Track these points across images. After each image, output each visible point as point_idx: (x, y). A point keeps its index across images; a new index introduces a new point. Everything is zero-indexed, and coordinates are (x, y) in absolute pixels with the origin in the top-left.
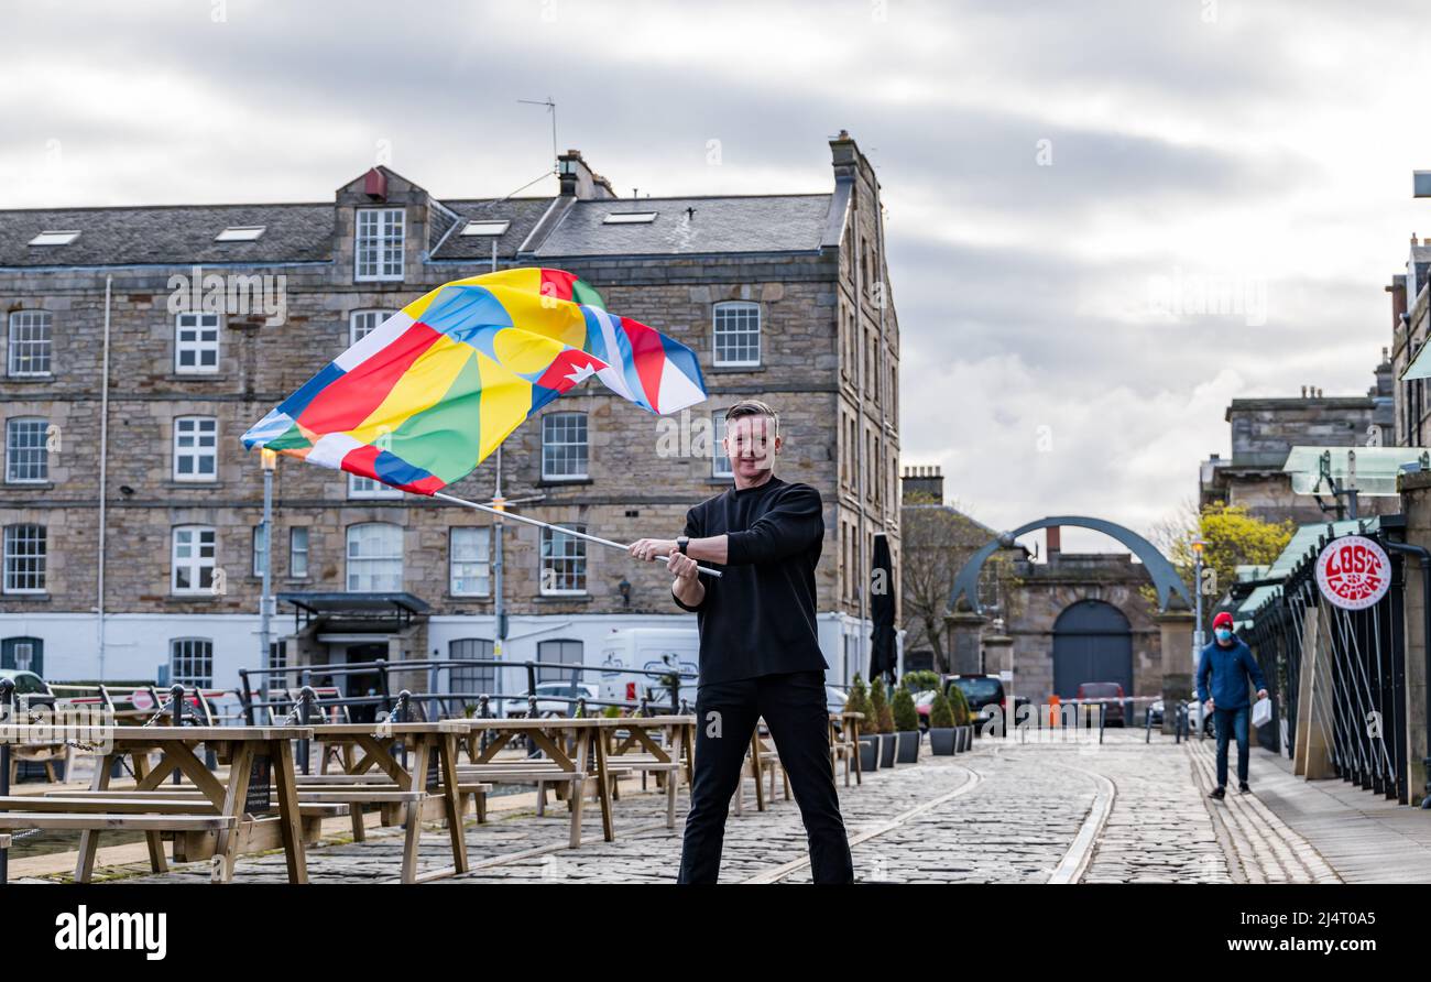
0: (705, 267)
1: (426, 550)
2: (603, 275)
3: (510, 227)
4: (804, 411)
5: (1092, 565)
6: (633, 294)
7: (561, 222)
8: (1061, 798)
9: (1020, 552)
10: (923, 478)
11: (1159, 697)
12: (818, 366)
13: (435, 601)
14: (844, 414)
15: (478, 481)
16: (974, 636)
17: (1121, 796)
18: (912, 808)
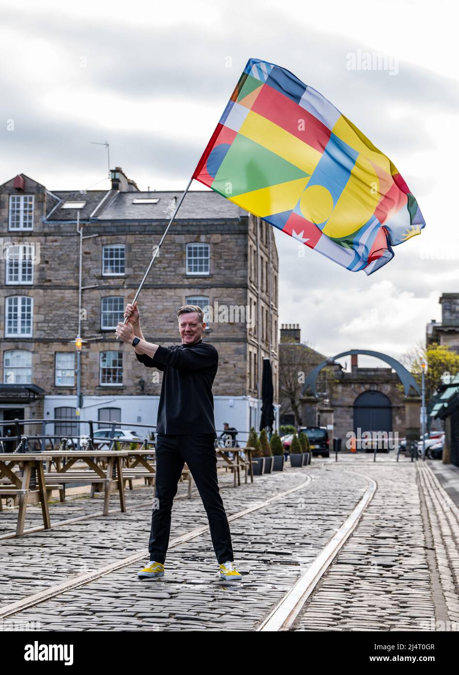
0: (183, 226)
1: (43, 363)
2: (132, 229)
3: (86, 205)
4: (232, 297)
5: (373, 373)
6: (147, 238)
7: (111, 203)
8: (349, 491)
9: (338, 367)
10: (291, 330)
11: (404, 439)
12: (238, 275)
13: (48, 388)
14: (251, 299)
15: (69, 330)
16: (314, 408)
17: (379, 490)
18: (276, 495)
